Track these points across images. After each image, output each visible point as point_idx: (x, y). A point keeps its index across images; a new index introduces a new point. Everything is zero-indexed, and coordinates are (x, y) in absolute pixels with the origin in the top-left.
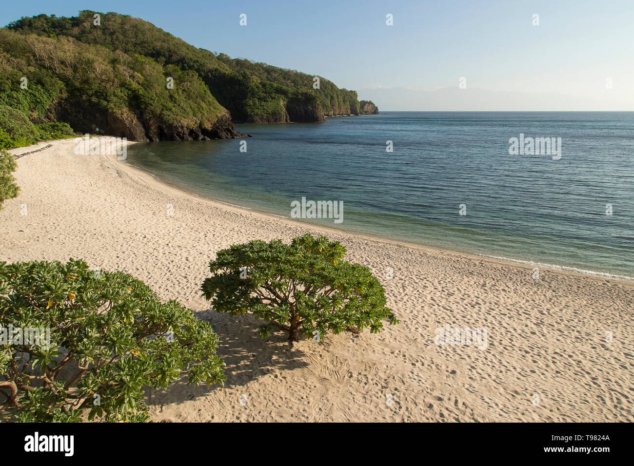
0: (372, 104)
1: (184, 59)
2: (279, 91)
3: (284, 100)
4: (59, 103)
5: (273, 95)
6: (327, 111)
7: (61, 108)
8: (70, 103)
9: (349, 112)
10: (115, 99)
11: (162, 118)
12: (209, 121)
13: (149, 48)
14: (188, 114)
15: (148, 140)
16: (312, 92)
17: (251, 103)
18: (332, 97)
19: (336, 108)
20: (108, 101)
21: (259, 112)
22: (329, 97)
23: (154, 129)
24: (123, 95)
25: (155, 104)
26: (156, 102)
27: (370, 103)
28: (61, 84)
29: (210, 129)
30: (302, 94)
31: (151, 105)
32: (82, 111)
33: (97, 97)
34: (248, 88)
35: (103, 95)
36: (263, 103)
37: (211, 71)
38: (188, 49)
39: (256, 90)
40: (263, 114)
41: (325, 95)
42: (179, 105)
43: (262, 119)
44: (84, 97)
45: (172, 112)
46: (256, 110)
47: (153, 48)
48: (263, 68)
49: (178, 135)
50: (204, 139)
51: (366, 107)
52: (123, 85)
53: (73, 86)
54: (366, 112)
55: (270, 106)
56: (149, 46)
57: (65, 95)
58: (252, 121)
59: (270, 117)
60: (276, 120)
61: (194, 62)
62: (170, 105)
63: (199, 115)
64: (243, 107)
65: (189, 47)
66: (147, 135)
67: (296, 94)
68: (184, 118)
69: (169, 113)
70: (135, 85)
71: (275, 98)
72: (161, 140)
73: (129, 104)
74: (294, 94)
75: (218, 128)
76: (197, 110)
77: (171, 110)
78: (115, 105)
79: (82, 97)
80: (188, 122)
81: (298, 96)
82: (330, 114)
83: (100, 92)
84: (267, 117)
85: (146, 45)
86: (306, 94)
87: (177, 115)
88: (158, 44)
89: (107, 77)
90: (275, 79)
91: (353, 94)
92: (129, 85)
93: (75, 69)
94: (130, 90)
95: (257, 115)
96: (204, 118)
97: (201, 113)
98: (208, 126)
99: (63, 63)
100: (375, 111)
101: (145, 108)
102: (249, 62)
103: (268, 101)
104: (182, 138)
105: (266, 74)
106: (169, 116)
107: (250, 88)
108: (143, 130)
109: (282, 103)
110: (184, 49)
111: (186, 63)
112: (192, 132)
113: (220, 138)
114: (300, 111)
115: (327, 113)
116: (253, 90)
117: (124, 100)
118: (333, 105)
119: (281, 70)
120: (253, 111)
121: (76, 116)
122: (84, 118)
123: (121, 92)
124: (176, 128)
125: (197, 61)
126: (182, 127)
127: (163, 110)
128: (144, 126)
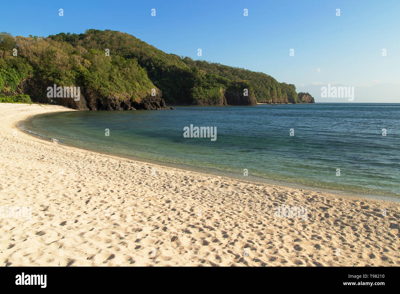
0: (309, 95)
1: (151, 59)
2: (220, 81)
3: (223, 88)
4: (27, 81)
5: (214, 84)
6: (266, 99)
7: (28, 85)
8: (34, 81)
9: (287, 100)
10: (66, 78)
11: (99, 93)
12: (139, 96)
13: (127, 52)
14: (121, 90)
15: (88, 110)
16: (247, 82)
17: (197, 90)
18: (272, 89)
19: (275, 97)
20: (60, 80)
21: (202, 97)
22: (269, 89)
23: (93, 101)
24: (72, 75)
25: (95, 82)
26: (96, 81)
27: (307, 94)
28: (30, 68)
29: (139, 102)
30: (238, 83)
31: (92, 83)
32: (42, 87)
33: (54, 77)
34: (196, 79)
35: (57, 76)
36: (206, 90)
37: (170, 67)
38: (155, 52)
39: (202, 80)
40: (205, 98)
41: (266, 87)
42: (115, 84)
43: (204, 102)
44: (44, 77)
45: (108, 88)
46: (200, 96)
47: (130, 52)
48: (217, 67)
49: (112, 106)
50: (131, 109)
51: (304, 97)
52: (74, 68)
53: (38, 69)
54: (304, 102)
55: (211, 92)
56: (127, 51)
57: (31, 76)
58: (196, 104)
59: (211, 101)
60: (215, 103)
61: (158, 61)
62: (108, 83)
63: (132, 92)
64: (191, 93)
65: (156, 51)
66: (88, 106)
67: (234, 83)
68: (118, 93)
69: (105, 89)
70: (82, 68)
71: (216, 87)
72: (98, 109)
73: (76, 82)
74: (232, 83)
75: (145, 101)
76: (130, 88)
77: (107, 86)
78: (65, 83)
79: (43, 77)
80: (120, 96)
81: (235, 85)
82: (269, 102)
83: (56, 73)
84: (208, 101)
85: (125, 50)
86: (242, 83)
87: (112, 91)
88: (133, 49)
89: (63, 62)
90: (226, 75)
91: (292, 87)
92: (78, 68)
93: (42, 58)
94: (78, 72)
95: (201, 99)
96: (136, 94)
97: (133, 90)
98: (138, 100)
99: (35, 54)
100: (312, 100)
101: (87, 85)
102: (207, 63)
103: (210, 89)
104: (115, 109)
105: (219, 71)
106: (105, 91)
107: (197, 79)
108: (85, 102)
109: (221, 90)
110: (153, 53)
111: (152, 61)
112: (123, 104)
113: (146, 109)
114: (237, 96)
115: (267, 101)
116: (199, 80)
117: (73, 79)
118: (272, 95)
119: (231, 68)
120: (197, 96)
121: (38, 91)
122: (43, 92)
123: (71, 73)
124: (110, 100)
125: (161, 60)
126: (115, 100)
127: (101, 86)
128: (86, 99)
